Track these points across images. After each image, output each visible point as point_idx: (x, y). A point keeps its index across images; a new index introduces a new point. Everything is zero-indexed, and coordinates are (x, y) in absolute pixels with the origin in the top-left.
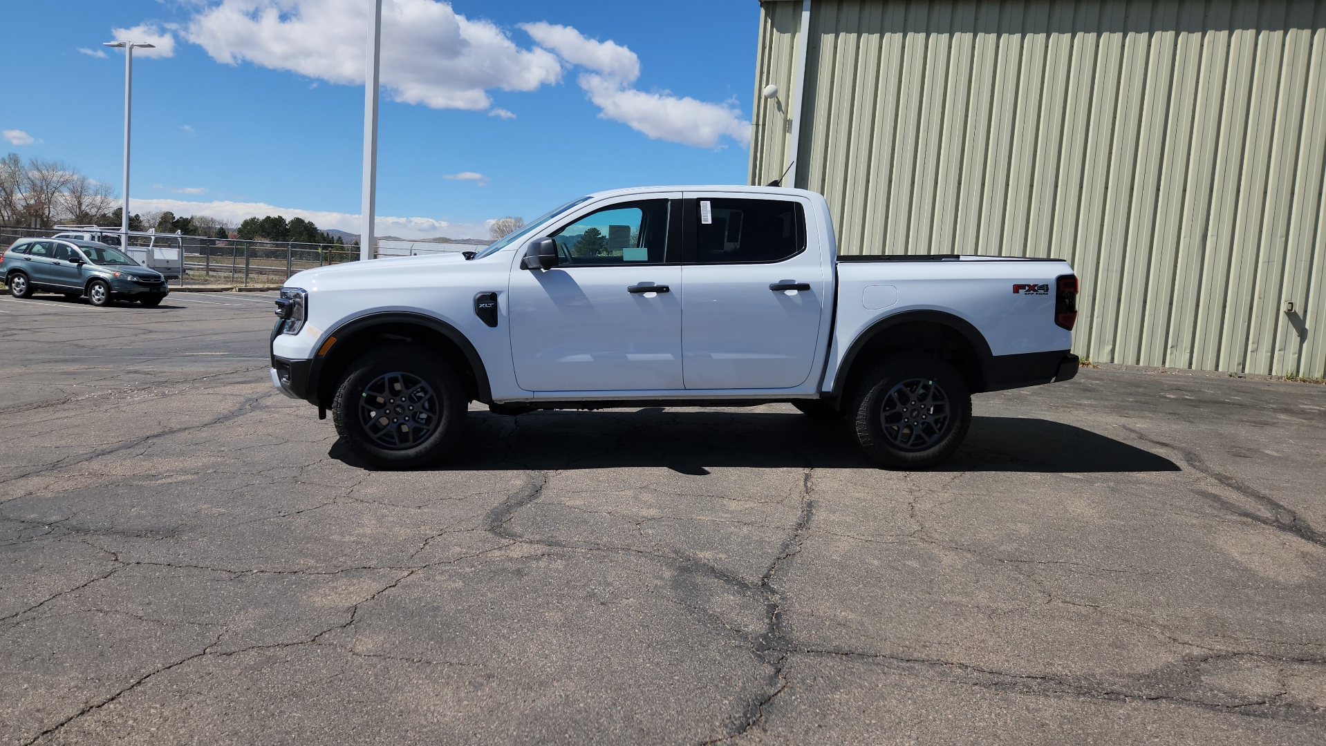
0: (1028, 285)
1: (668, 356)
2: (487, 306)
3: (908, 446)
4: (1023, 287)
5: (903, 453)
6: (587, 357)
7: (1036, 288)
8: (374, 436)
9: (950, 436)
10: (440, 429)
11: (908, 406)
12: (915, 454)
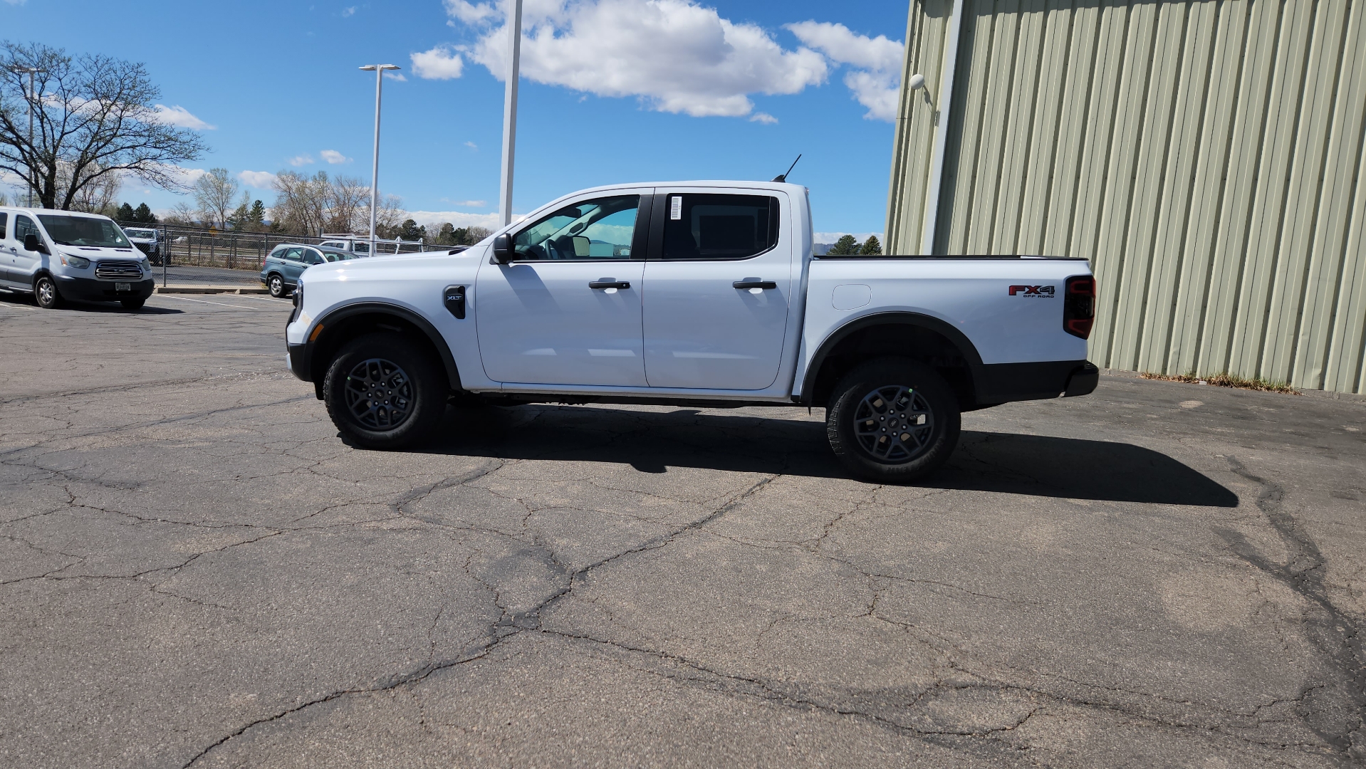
0: (1027, 287)
1: (630, 353)
2: (456, 300)
3: (885, 457)
4: (1021, 288)
5: (878, 465)
6: (550, 352)
7: (1038, 290)
8: (358, 417)
9: (933, 450)
10: (414, 414)
11: (885, 414)
12: (892, 467)
